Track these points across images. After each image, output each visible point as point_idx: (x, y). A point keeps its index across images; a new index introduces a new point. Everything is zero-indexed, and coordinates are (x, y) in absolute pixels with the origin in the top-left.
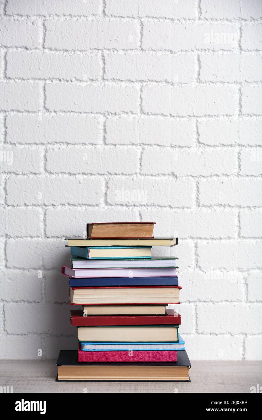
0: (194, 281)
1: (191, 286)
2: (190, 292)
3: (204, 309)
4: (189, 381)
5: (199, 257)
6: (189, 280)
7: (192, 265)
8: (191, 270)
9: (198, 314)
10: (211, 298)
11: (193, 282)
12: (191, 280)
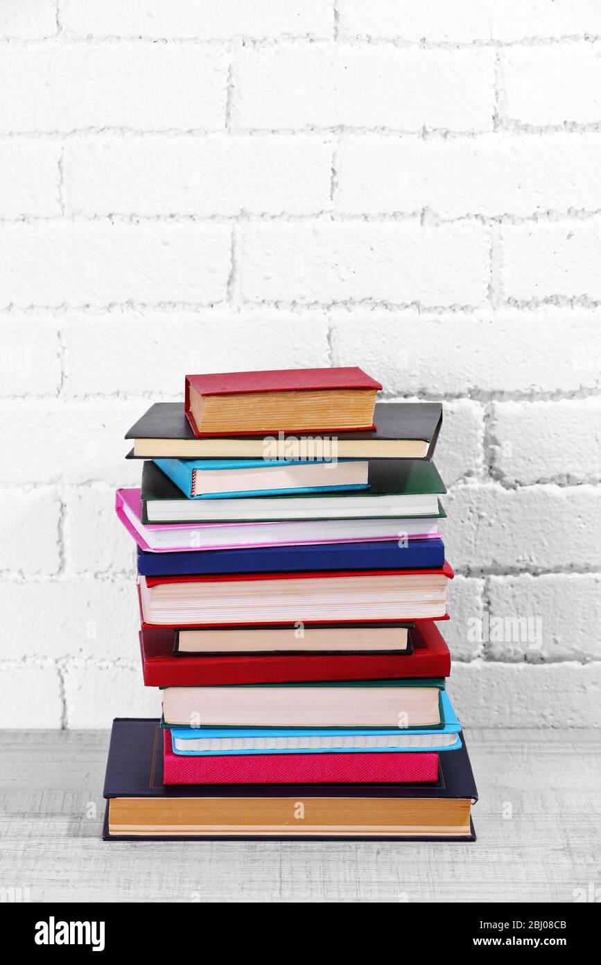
0: (483, 514)
1: (475, 527)
2: (470, 542)
3: (510, 589)
4: (472, 839)
5: (499, 445)
6: (468, 510)
7: (479, 467)
8: (474, 484)
9: (492, 602)
10: (531, 560)
11: (480, 517)
12: (474, 510)
